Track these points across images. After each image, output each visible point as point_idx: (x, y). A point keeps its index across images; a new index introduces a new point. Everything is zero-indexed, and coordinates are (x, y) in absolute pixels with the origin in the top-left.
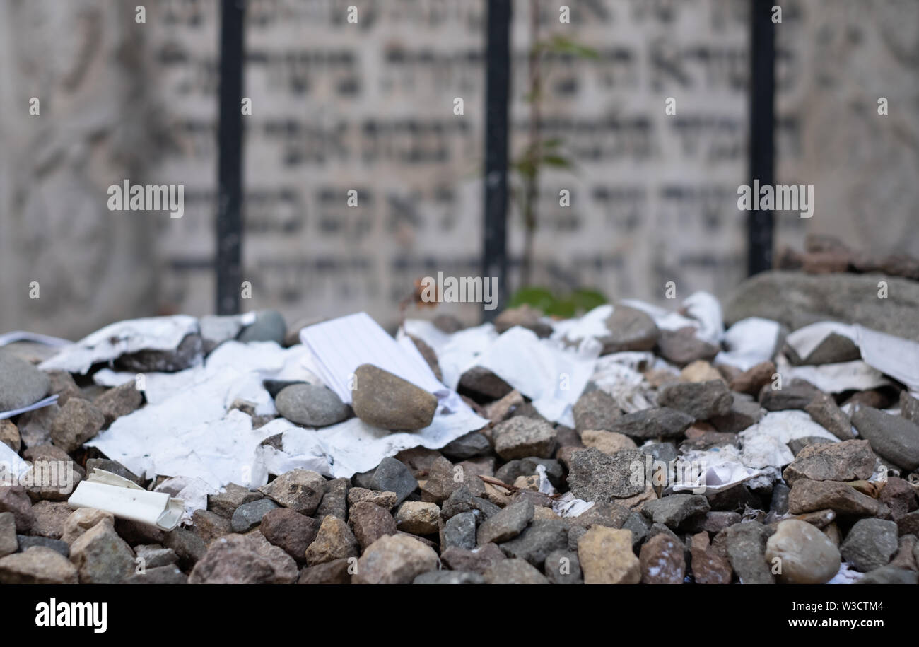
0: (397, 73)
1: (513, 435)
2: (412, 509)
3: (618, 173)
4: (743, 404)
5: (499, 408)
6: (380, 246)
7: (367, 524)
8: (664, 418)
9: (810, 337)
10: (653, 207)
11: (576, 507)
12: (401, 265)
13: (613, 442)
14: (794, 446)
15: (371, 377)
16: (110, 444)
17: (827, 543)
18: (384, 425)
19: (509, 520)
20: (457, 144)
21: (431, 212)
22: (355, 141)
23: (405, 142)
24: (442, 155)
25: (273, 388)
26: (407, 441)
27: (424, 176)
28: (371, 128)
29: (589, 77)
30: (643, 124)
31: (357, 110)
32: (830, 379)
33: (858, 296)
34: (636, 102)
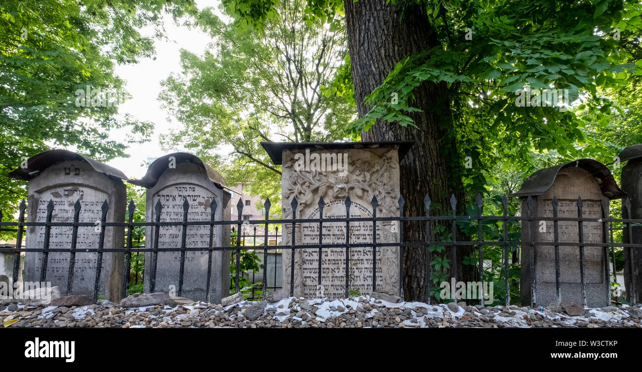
0: (332, 254)
1: (352, 312)
2: (344, 319)
3: (359, 266)
4: (371, 308)
5: (350, 308)
6: (330, 275)
7: (340, 321)
8: (364, 310)
9: (377, 301)
10: (363, 270)
11: (357, 319)
12: (333, 277)
13: (360, 313)
14: (375, 313)
15: (339, 307)
16: (317, 313)
17: (377, 323)
18: (340, 311)
19: (352, 321)
20: (340, 262)
21: (336, 271)
22: (327, 262)
23: (333, 262)
24: (338, 264)
25: (330, 307)
26: (342, 313)
27: (336, 266)
28: (329, 260)
29: (356, 254)
30: (362, 260)
31: (327, 258)
32: (379, 305)
33: (382, 296)
34: (361, 257)
